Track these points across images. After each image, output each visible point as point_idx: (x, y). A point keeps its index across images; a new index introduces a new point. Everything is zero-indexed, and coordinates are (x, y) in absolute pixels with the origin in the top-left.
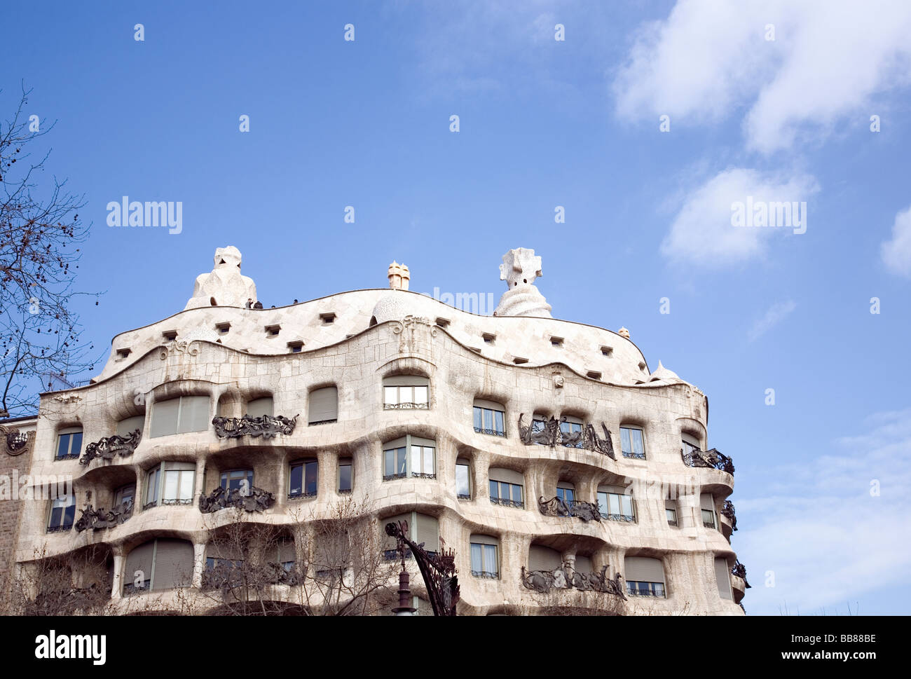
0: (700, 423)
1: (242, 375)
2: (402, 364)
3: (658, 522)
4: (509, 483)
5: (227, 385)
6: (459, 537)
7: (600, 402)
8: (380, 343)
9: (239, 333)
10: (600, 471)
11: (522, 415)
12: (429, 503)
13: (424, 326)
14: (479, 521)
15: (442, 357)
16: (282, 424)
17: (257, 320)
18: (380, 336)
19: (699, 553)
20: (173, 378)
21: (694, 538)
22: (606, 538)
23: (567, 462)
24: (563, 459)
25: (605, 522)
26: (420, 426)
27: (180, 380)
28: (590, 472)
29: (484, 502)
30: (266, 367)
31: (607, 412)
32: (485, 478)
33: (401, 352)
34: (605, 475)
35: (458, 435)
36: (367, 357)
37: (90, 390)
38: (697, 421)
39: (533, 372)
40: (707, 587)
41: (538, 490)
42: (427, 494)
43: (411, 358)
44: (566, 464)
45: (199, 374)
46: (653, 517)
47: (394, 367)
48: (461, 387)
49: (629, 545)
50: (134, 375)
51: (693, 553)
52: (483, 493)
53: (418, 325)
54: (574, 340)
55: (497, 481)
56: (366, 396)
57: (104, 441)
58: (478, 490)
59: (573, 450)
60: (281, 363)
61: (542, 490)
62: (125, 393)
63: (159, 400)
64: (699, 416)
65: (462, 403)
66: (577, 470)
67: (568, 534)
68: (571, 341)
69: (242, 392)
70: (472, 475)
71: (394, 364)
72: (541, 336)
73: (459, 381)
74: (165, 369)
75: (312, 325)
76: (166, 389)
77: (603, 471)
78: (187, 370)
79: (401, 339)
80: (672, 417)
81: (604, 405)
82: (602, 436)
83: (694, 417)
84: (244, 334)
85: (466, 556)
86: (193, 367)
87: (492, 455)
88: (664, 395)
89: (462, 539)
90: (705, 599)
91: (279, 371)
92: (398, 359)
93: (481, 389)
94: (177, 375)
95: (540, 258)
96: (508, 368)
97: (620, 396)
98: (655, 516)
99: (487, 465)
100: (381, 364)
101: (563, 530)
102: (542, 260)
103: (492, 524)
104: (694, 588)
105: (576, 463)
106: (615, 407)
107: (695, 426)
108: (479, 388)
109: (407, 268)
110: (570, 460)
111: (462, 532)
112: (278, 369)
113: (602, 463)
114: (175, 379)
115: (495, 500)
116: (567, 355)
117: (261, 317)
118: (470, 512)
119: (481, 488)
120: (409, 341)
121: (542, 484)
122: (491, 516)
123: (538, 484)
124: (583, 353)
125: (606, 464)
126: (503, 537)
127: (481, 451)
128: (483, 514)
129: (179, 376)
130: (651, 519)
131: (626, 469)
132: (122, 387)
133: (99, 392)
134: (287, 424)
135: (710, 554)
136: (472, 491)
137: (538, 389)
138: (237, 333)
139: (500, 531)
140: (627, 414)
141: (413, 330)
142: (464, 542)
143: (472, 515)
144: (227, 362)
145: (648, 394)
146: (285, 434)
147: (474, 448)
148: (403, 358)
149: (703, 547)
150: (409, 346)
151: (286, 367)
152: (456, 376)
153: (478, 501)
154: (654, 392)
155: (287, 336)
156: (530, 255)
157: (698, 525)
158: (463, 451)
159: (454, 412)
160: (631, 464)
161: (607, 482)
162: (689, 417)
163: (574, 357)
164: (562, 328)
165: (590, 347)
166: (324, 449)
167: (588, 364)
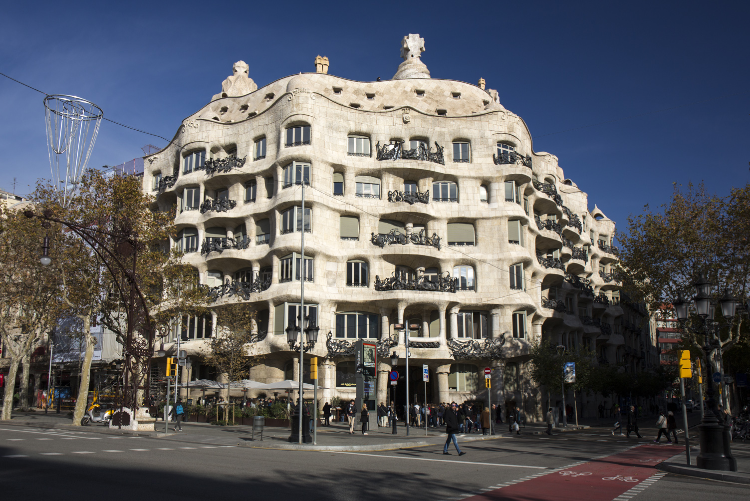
0: (513, 136)
1: (221, 136)
2: (293, 119)
3: (473, 201)
4: (370, 184)
5: (212, 143)
7: (437, 129)
8: (283, 107)
9: (231, 112)
10: (430, 172)
13: (306, 93)
15: (320, 111)
16: (236, 162)
18: (283, 103)
19: (497, 218)
21: (498, 209)
24: (402, 167)
25: (435, 204)
26: (299, 155)
27: (191, 142)
28: (424, 174)
29: (351, 197)
30: (233, 130)
31: (441, 135)
32: (352, 182)
33: (292, 111)
34: (435, 175)
35: (330, 158)
37: (162, 153)
38: (509, 134)
40: (501, 238)
41: (388, 187)
43: (298, 114)
45: (199, 138)
47: (289, 121)
48: (336, 129)
49: (450, 216)
50: (176, 142)
51: (492, 218)
52: (349, 191)
53: (302, 93)
54: (433, 91)
55: (362, 183)
57: (163, 179)
59: (409, 161)
61: (391, 186)
63: (185, 155)
64: (514, 132)
65: (338, 138)
66: (414, 173)
67: (402, 212)
68: (431, 91)
70: (344, 181)
71: (289, 119)
72: (410, 90)
73: (335, 125)
74: (185, 137)
75: (263, 102)
76: (186, 149)
77: (433, 173)
78: (194, 136)
79: (292, 103)
80: (488, 134)
81: (439, 131)
82: (434, 150)
83: (507, 133)
85: (335, 229)
86: (197, 134)
88: (484, 120)
89: (335, 218)
90: (498, 245)
91: (238, 131)
92: (290, 116)
93: (352, 129)
95: (423, 38)
98: (471, 197)
99: (355, 174)
100: (283, 120)
101: (398, 210)
102: (424, 40)
103: (353, 209)
105: (411, 169)
106: (447, 131)
107: (508, 138)
109: (327, 59)
110: (406, 167)
111: (334, 215)
113: (430, 167)
114: (189, 142)
115: (359, 195)
119: (350, 187)
120: (296, 104)
122: (353, 205)
123: (389, 184)
124: (438, 98)
125: (436, 169)
126: (361, 217)
128: (347, 204)
130: (468, 199)
131: (452, 170)
132: (173, 149)
134: (241, 162)
135: (505, 218)
137: (393, 125)
139: (360, 213)
140: (459, 135)
141: (299, 97)
143: (340, 205)
146: (239, 167)
147: (345, 166)
148: (293, 115)
149: (502, 214)
150: (296, 107)
151: (242, 129)
152: (333, 122)
153: (345, 195)
155: (250, 111)
156: (417, 38)
157: (501, 200)
158: (338, 168)
160: (457, 166)
162: (503, 132)
163: (431, 102)
164: (425, 84)
165: (444, 94)
166: (258, 174)
167: (439, 105)
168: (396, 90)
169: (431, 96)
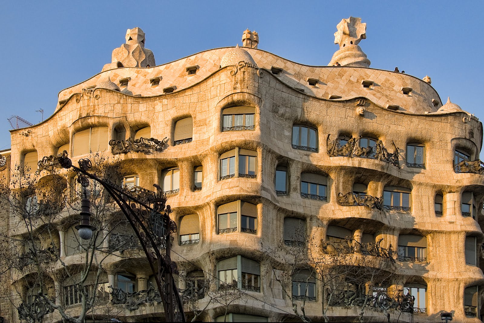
0: (473, 142)
1: (129, 112)
2: (236, 98)
3: (427, 212)
4: (316, 184)
5: (118, 119)
6: (275, 218)
7: (393, 127)
8: (221, 83)
10: (386, 175)
11: (329, 135)
12: (248, 194)
13: (254, 69)
14: (289, 208)
15: (266, 92)
16: (154, 144)
17: (145, 75)
18: (221, 78)
19: (455, 232)
20: (84, 115)
21: (453, 223)
22: (385, 222)
23: (360, 168)
24: (357, 166)
25: (387, 211)
26: (245, 141)
27: (88, 116)
28: (378, 176)
29: (295, 196)
30: (145, 106)
31: (397, 134)
32: (298, 179)
33: (235, 89)
34: (390, 178)
35: (277, 149)
36: (212, 94)
37: (39, 127)
38: (470, 140)
39: (341, 104)
40: (457, 255)
41: (337, 189)
42: (248, 188)
43: (242, 92)
44: (359, 170)
45: (100, 111)
46: (424, 208)
47: (230, 100)
48: (283, 115)
49: (403, 227)
50: (62, 115)
51: (450, 233)
52: (295, 189)
53: (249, 68)
54: (382, 84)
55: (308, 182)
56: (211, 122)
57: (46, 158)
58: (292, 187)
59: (365, 160)
60: (156, 102)
61: (341, 188)
62: (59, 128)
63: (78, 131)
64: (473, 137)
65: (283, 127)
66: (368, 174)
67: (356, 218)
68: (379, 84)
69: (130, 123)
70: (288, 177)
71: (230, 98)
72: (356, 81)
73: (281, 111)
74: (79, 109)
75: (182, 76)
76: (80, 123)
77: (389, 176)
78: (92, 110)
79: (235, 78)
80: (449, 137)
81: (395, 129)
82: (390, 150)
83: (468, 137)
84: (137, 86)
85: (280, 232)
86: (97, 107)
87: (303, 163)
88: (446, 121)
89: (277, 220)
90: (455, 263)
91: (154, 108)
92: (232, 94)
93: (299, 117)
94: (86, 113)
96: (321, 101)
97: (409, 122)
98: (425, 206)
99: (300, 171)
100: (221, 98)
101: (352, 215)
103: (300, 210)
104: (447, 256)
106: (404, 130)
107: (469, 145)
108: (297, 116)
110: (362, 167)
111: (277, 216)
112: (153, 106)
113: (387, 170)
114: (85, 116)
115: (305, 195)
116: (374, 95)
117: (148, 73)
118: (284, 202)
119: (294, 186)
120: (241, 80)
121: (341, 184)
122: (300, 205)
123: (339, 184)
124: (388, 93)
125: (391, 171)
126: (308, 220)
127: (295, 160)
128: (294, 204)
129: (88, 114)
130: (422, 210)
131: (408, 175)
132: (57, 124)
133: (44, 128)
134: (158, 144)
135: (462, 233)
136: (288, 188)
137: (344, 117)
138: (133, 85)
139: (306, 215)
140: (413, 135)
141: (244, 72)
142: (279, 222)
143: (285, 204)
144: (119, 103)
145: (432, 121)
146: (156, 150)
147: (290, 159)
148: (236, 93)
149: (459, 229)
150: (241, 84)
151: (158, 106)
152: (279, 106)
153: (291, 195)
154: (438, 119)
155: (165, 84)
157: (457, 214)
158: (282, 161)
159: (276, 133)
160: (412, 171)
161: (392, 184)
162: (464, 137)
163: (380, 96)
164: (373, 75)
165: (394, 88)
166: (182, 160)
167: (390, 101)
168: (341, 78)
169: (379, 90)
